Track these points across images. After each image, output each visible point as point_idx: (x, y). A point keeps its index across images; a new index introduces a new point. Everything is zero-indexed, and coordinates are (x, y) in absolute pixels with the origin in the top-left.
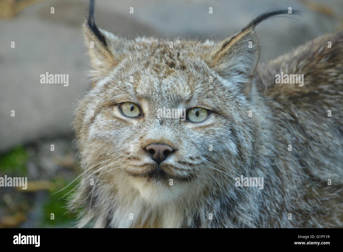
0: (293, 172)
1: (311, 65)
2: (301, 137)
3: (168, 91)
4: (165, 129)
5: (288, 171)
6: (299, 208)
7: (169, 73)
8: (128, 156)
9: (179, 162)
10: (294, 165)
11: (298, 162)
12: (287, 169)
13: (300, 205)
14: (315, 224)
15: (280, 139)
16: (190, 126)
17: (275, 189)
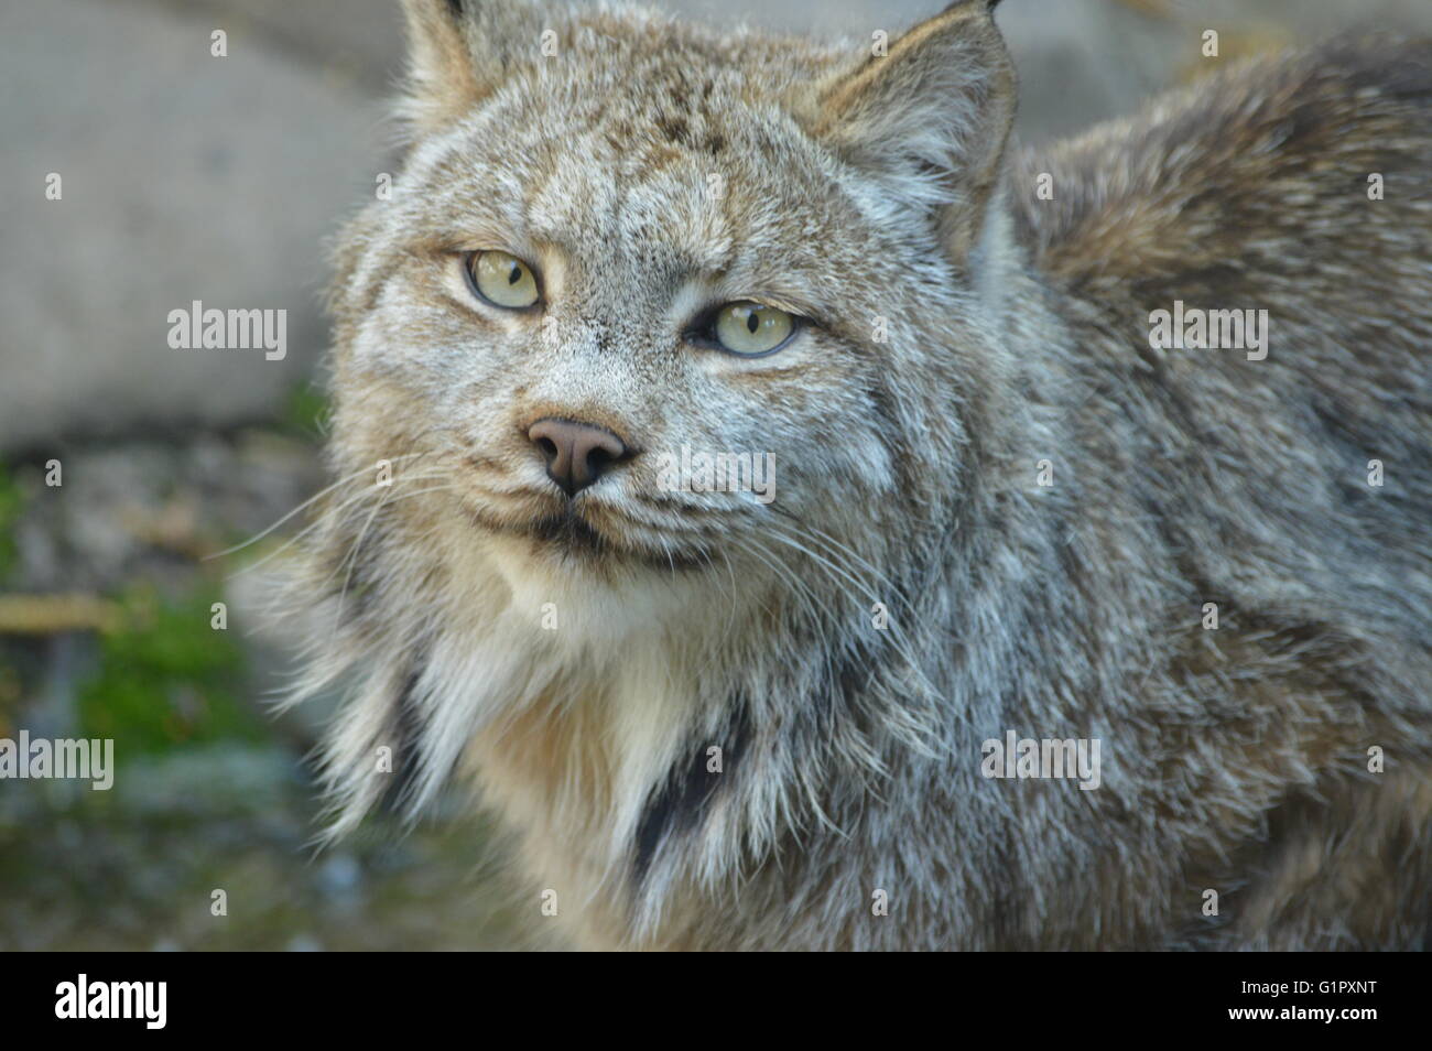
0: (1133, 568)
1: (1217, 160)
2: (1171, 437)
3: (646, 234)
4: (610, 366)
5: (1115, 564)
6: (1152, 703)
7: (660, 160)
8: (468, 452)
9: (644, 499)
10: (1142, 541)
11: (1153, 530)
12: (1113, 554)
13: (1153, 693)
14: (1211, 772)
15: (1093, 443)
16: (714, 364)
17: (1059, 635)
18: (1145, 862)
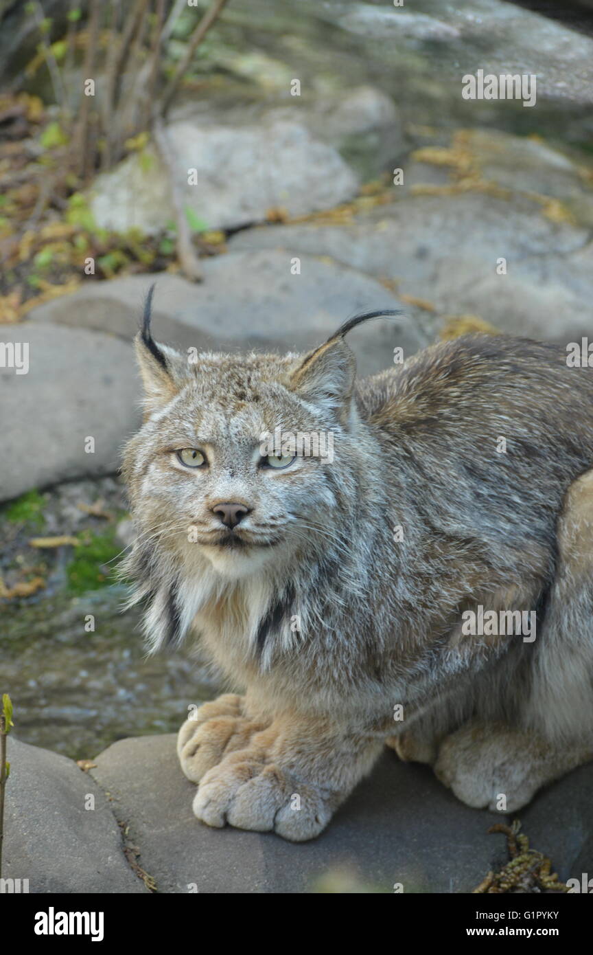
2: (418, 478)
3: (240, 434)
4: (237, 483)
7: (239, 407)
8: (192, 520)
9: (258, 525)
11: (415, 510)
16: (270, 474)
18: (418, 624)
